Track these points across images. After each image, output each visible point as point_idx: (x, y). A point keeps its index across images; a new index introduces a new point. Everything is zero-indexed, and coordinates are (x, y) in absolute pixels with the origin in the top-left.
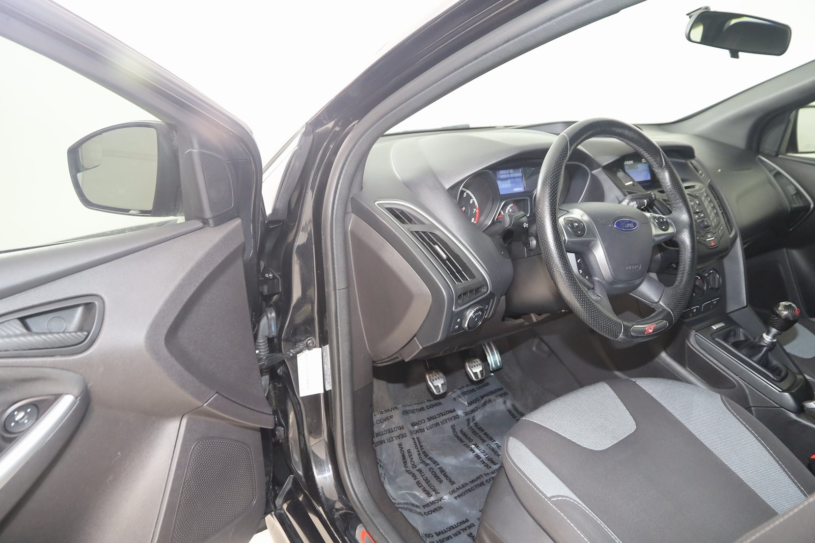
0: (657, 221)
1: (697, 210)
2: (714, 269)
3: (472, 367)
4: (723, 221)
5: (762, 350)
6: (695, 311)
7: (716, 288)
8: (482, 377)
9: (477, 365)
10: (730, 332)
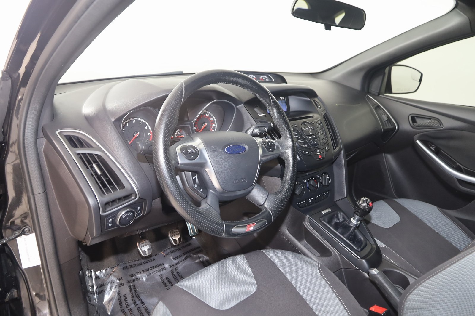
0: (265, 145)
1: (311, 134)
2: (325, 172)
3: (173, 236)
4: (330, 141)
5: (350, 229)
6: (310, 202)
7: (326, 185)
8: (179, 242)
9: (177, 234)
10: (333, 215)
